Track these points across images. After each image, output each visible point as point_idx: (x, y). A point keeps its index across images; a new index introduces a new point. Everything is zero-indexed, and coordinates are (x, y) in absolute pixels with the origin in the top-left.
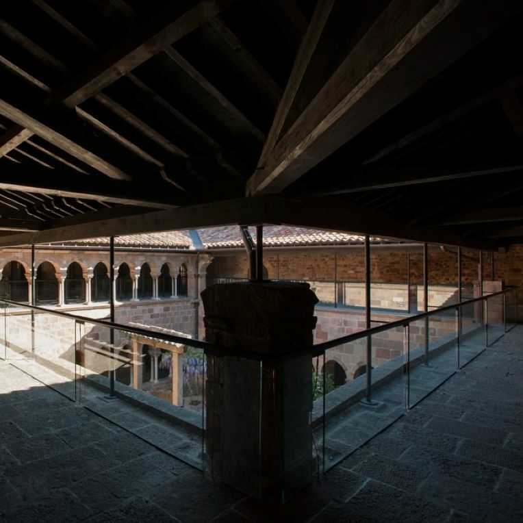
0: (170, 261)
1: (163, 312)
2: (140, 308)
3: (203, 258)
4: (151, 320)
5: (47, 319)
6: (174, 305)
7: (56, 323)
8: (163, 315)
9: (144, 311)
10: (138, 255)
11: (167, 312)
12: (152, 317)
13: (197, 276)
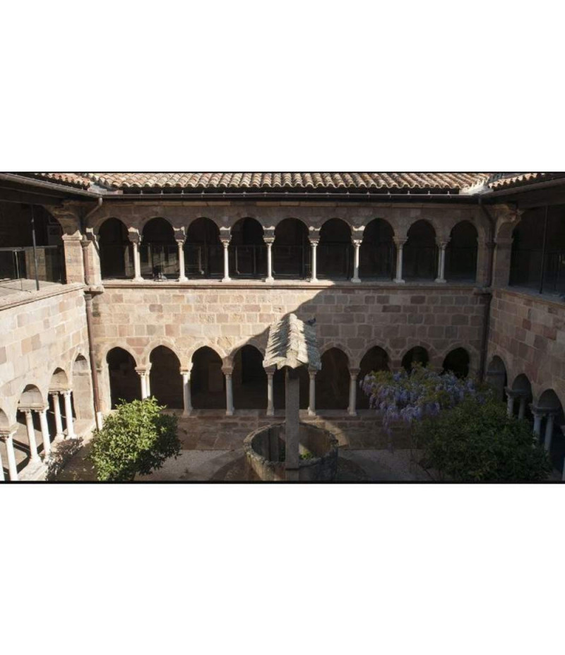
0: (428, 218)
1: (408, 304)
2: (362, 294)
3: (502, 212)
4: (383, 314)
5: (200, 297)
6: (434, 294)
7: (215, 304)
8: (406, 309)
9: (367, 300)
10: (359, 207)
11: (419, 305)
12: (385, 309)
13: (492, 246)
